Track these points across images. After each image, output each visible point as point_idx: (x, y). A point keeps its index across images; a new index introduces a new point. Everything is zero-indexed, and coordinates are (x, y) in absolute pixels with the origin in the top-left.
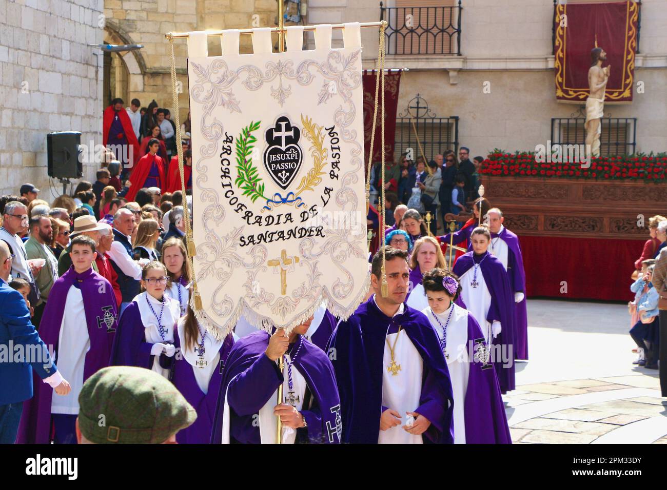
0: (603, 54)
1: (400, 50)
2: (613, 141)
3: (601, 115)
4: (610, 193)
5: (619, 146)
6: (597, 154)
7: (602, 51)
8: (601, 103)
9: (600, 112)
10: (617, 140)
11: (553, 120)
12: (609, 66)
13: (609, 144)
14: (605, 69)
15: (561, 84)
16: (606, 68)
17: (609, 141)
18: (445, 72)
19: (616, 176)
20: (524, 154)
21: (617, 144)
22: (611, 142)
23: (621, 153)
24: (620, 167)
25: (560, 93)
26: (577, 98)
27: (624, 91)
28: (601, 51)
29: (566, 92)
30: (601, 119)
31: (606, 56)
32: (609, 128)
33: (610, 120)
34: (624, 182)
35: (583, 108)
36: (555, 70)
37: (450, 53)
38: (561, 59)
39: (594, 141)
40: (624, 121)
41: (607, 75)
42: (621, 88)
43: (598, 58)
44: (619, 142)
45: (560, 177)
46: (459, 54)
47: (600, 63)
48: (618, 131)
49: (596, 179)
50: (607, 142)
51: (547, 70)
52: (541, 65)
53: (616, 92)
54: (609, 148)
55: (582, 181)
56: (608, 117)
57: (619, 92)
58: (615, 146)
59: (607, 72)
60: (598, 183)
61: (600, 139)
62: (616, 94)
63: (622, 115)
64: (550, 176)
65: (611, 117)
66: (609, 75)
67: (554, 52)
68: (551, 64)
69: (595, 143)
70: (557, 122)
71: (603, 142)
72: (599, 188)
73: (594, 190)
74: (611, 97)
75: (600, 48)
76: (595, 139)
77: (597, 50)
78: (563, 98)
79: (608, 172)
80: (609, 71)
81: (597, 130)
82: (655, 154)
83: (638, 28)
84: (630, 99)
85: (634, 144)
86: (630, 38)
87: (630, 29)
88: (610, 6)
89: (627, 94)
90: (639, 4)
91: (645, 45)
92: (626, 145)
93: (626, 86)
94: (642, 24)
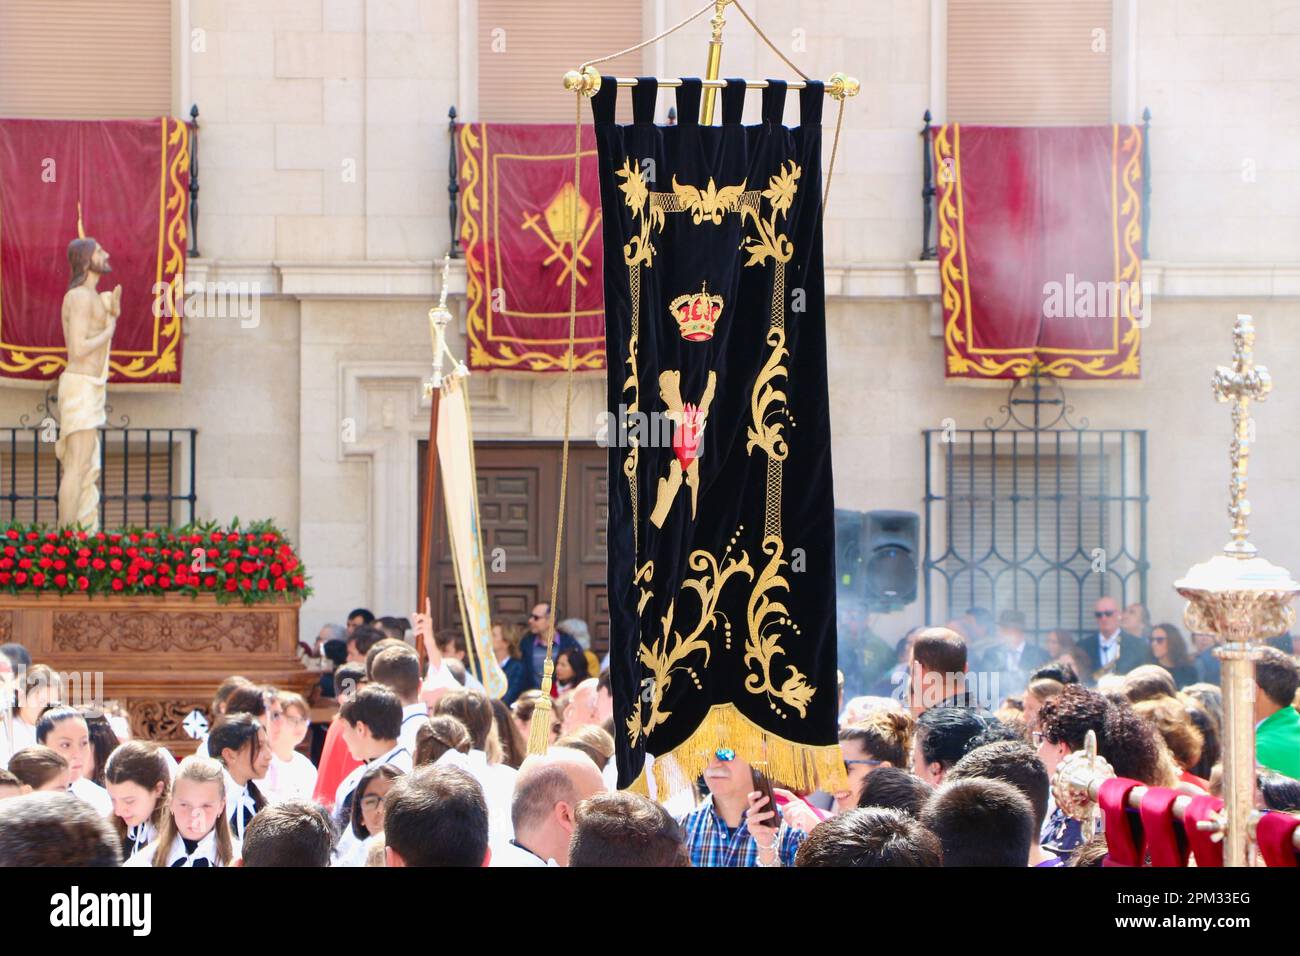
0: (100, 257)
2: (137, 489)
3: (101, 420)
4: (127, 632)
5: (152, 504)
6: (91, 526)
7: (98, 247)
8: (99, 387)
9: (96, 413)
10: (148, 488)
12: (118, 288)
13: (125, 499)
14: (107, 296)
16: (108, 294)
17: (126, 489)
19: (142, 585)
21: (147, 498)
22: (131, 493)
23: (158, 522)
24: (153, 561)
26: (34, 374)
27: (159, 356)
28: (94, 249)
29: (5, 356)
30: (103, 431)
31: (111, 260)
32: (126, 455)
33: (126, 432)
34: (164, 600)
39: (82, 490)
40: (164, 437)
41: (112, 313)
42: (150, 348)
43: (86, 267)
44: (152, 492)
47: (92, 279)
48: (148, 462)
49: (90, 591)
50: (121, 493)
53: (138, 358)
54: (125, 509)
55: (52, 601)
56: (121, 424)
57: (146, 358)
58: (143, 504)
59: (112, 305)
60: (93, 604)
61: (102, 483)
62: (138, 364)
63: (155, 418)
65: (129, 427)
66: (118, 311)
69: (85, 493)
71: (109, 493)
72: (98, 618)
73: (84, 625)
74: (127, 371)
75: (92, 240)
76: (86, 484)
77: (84, 245)
79: (121, 574)
80: (117, 303)
81: (89, 461)
82: (245, 527)
83: (192, 190)
84: (175, 378)
85: (192, 498)
86: (171, 214)
87: (171, 191)
88: (115, 127)
89: (166, 363)
90: (192, 127)
91: (213, 233)
92: (170, 499)
93: (165, 342)
94: (201, 181)
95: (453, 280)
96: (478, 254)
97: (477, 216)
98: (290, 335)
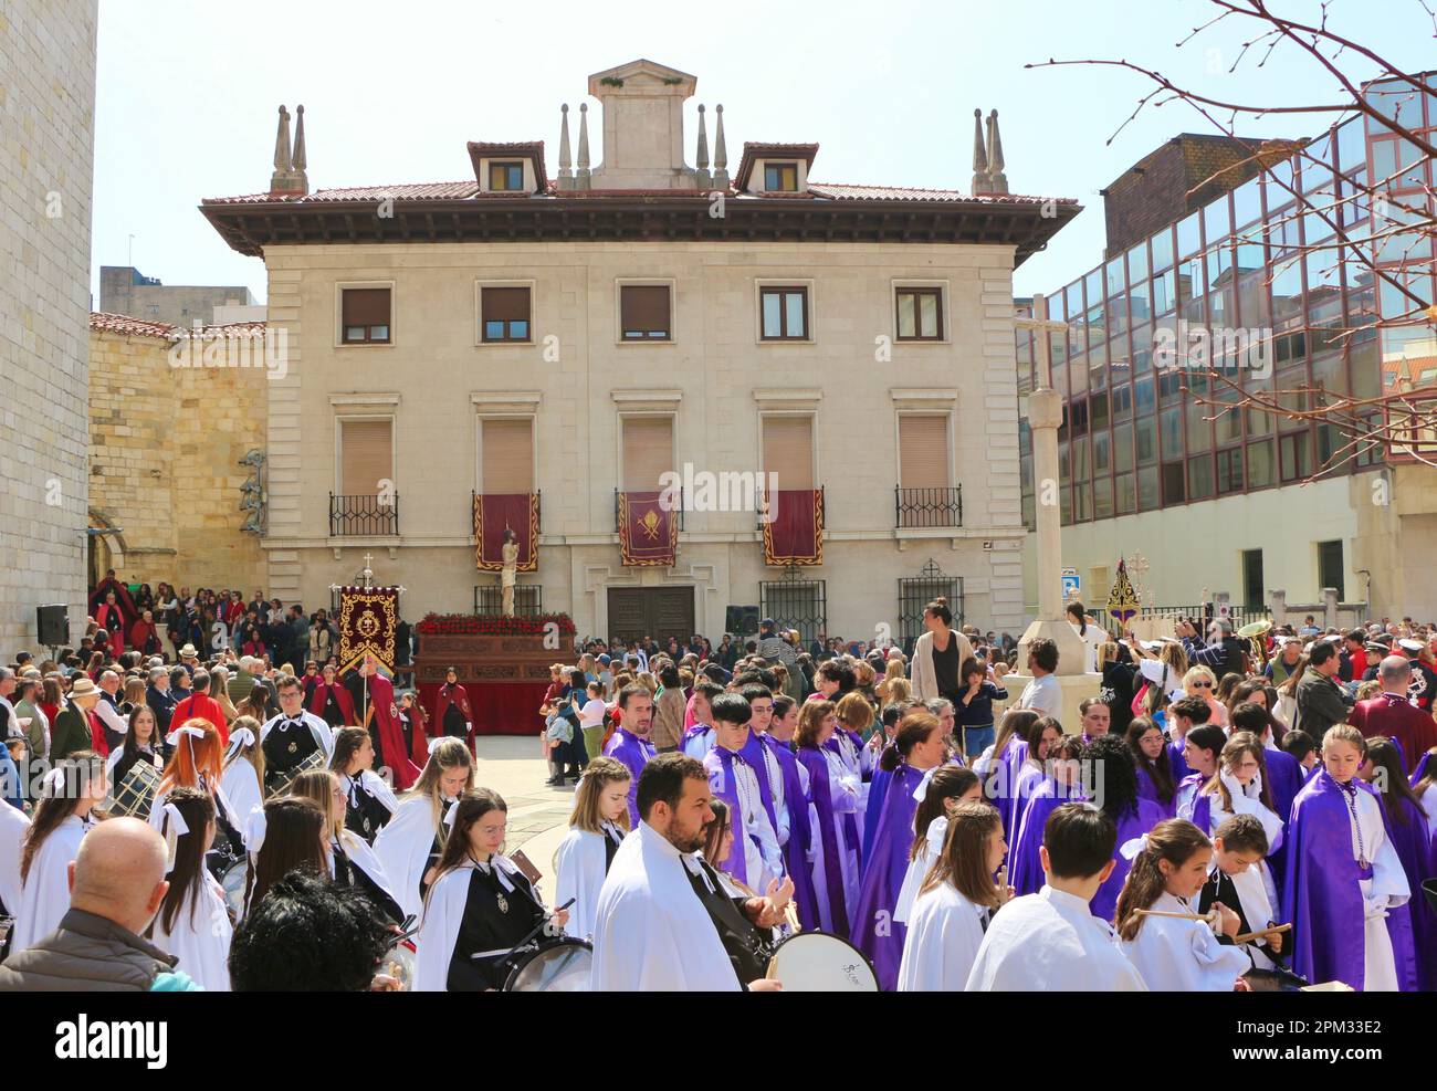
0: (513, 534)
1: (347, 531)
2: (524, 604)
3: (514, 583)
4: (523, 646)
5: (529, 608)
6: (512, 614)
7: (512, 531)
8: (513, 573)
9: (513, 581)
10: (527, 603)
11: (476, 588)
12: (518, 543)
15: (480, 558)
16: (516, 545)
18: (386, 549)
19: (527, 632)
20: (454, 616)
21: (527, 606)
23: (531, 613)
24: (529, 624)
25: (480, 565)
26: (493, 570)
27: (530, 564)
29: (485, 564)
30: (514, 586)
31: (517, 536)
34: (534, 636)
35: (500, 577)
36: (476, 547)
37: (390, 533)
38: (480, 539)
39: (509, 604)
40: (532, 587)
41: (517, 551)
42: (528, 562)
43: (509, 537)
44: (529, 604)
45: (484, 634)
46: (397, 534)
47: (511, 541)
48: (527, 595)
49: (512, 635)
51: (470, 547)
52: (465, 543)
55: (501, 637)
58: (526, 608)
59: (517, 548)
60: (513, 637)
61: (515, 602)
63: (528, 584)
64: (475, 633)
66: (519, 550)
67: (474, 533)
68: (473, 542)
70: (479, 589)
72: (515, 642)
73: (510, 644)
74: (522, 568)
75: (511, 529)
76: (510, 602)
77: (508, 531)
78: (483, 569)
79: (521, 628)
81: (511, 595)
82: (557, 614)
83: (539, 514)
84: (535, 570)
85: (540, 606)
86: (533, 522)
87: (533, 515)
88: (516, 496)
89: (533, 566)
90: (539, 495)
91: (545, 527)
92: (534, 606)
93: (532, 559)
94: (542, 511)
95: (617, 540)
96: (624, 531)
97: (624, 520)
98: (568, 557)
